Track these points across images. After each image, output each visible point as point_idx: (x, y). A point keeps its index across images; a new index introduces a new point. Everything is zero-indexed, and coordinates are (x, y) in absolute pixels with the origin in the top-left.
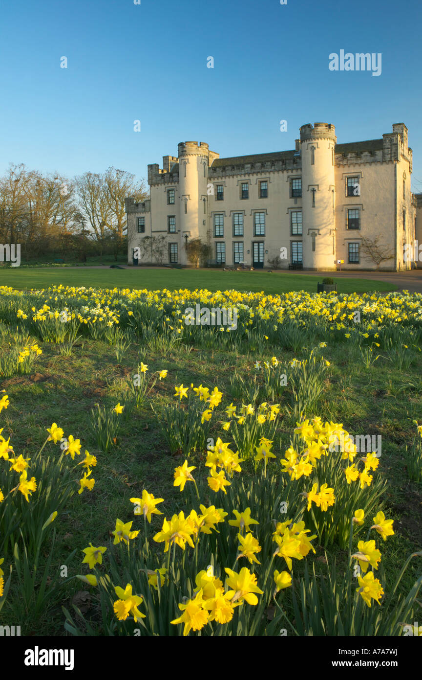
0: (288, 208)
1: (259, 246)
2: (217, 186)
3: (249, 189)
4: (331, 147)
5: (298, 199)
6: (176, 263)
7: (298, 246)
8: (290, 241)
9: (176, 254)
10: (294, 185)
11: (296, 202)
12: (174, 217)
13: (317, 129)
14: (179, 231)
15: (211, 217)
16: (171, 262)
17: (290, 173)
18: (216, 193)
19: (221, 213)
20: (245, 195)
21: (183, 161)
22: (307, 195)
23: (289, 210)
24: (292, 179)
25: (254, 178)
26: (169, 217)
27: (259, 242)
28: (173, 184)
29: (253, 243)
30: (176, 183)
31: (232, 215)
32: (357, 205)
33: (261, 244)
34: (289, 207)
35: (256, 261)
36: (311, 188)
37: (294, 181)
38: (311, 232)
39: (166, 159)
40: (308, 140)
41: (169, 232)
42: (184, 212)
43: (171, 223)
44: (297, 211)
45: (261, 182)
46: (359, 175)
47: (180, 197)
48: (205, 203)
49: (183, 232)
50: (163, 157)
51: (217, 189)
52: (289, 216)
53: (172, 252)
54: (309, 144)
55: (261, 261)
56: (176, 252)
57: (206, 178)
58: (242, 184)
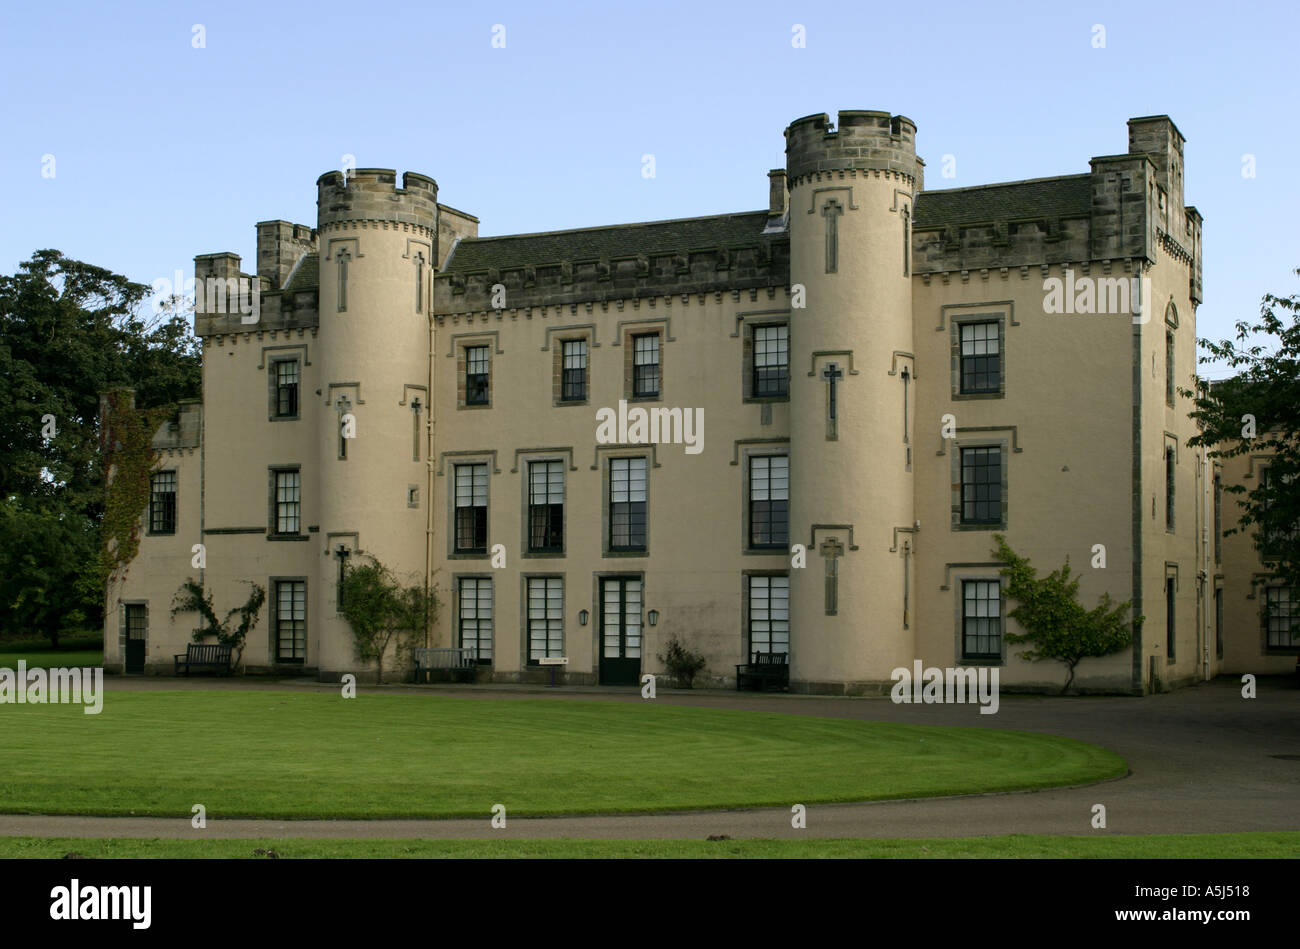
0: (738, 443)
1: (623, 593)
2: (468, 349)
3: (588, 362)
4: (901, 206)
5: (776, 407)
6: (301, 660)
7: (775, 593)
8: (744, 572)
9: (299, 627)
10: (760, 348)
11: (766, 420)
12: (294, 470)
13: (849, 133)
14: (315, 529)
15: (441, 474)
16: (278, 659)
17: (745, 303)
18: (464, 379)
19: (479, 459)
20: (572, 388)
21: (336, 248)
22: (809, 392)
23: (742, 448)
24: (754, 327)
25: (609, 322)
26: (277, 472)
27: (623, 579)
28: (295, 338)
29: (603, 580)
30: (308, 334)
31: (523, 466)
32: (994, 429)
33: (631, 586)
34: (740, 438)
35: (612, 653)
36: (823, 363)
37: (760, 334)
38: (821, 537)
39: (269, 232)
40: (814, 178)
41: (276, 535)
42: (336, 452)
43: (281, 499)
44: (774, 451)
45: (635, 337)
46: (1003, 314)
47: (319, 393)
48: (417, 418)
49: (332, 535)
50: (260, 226)
51: (468, 362)
52: (739, 472)
53: (285, 616)
54: (817, 191)
55: (631, 654)
56: (299, 616)
57: (424, 316)
58: (564, 342)
